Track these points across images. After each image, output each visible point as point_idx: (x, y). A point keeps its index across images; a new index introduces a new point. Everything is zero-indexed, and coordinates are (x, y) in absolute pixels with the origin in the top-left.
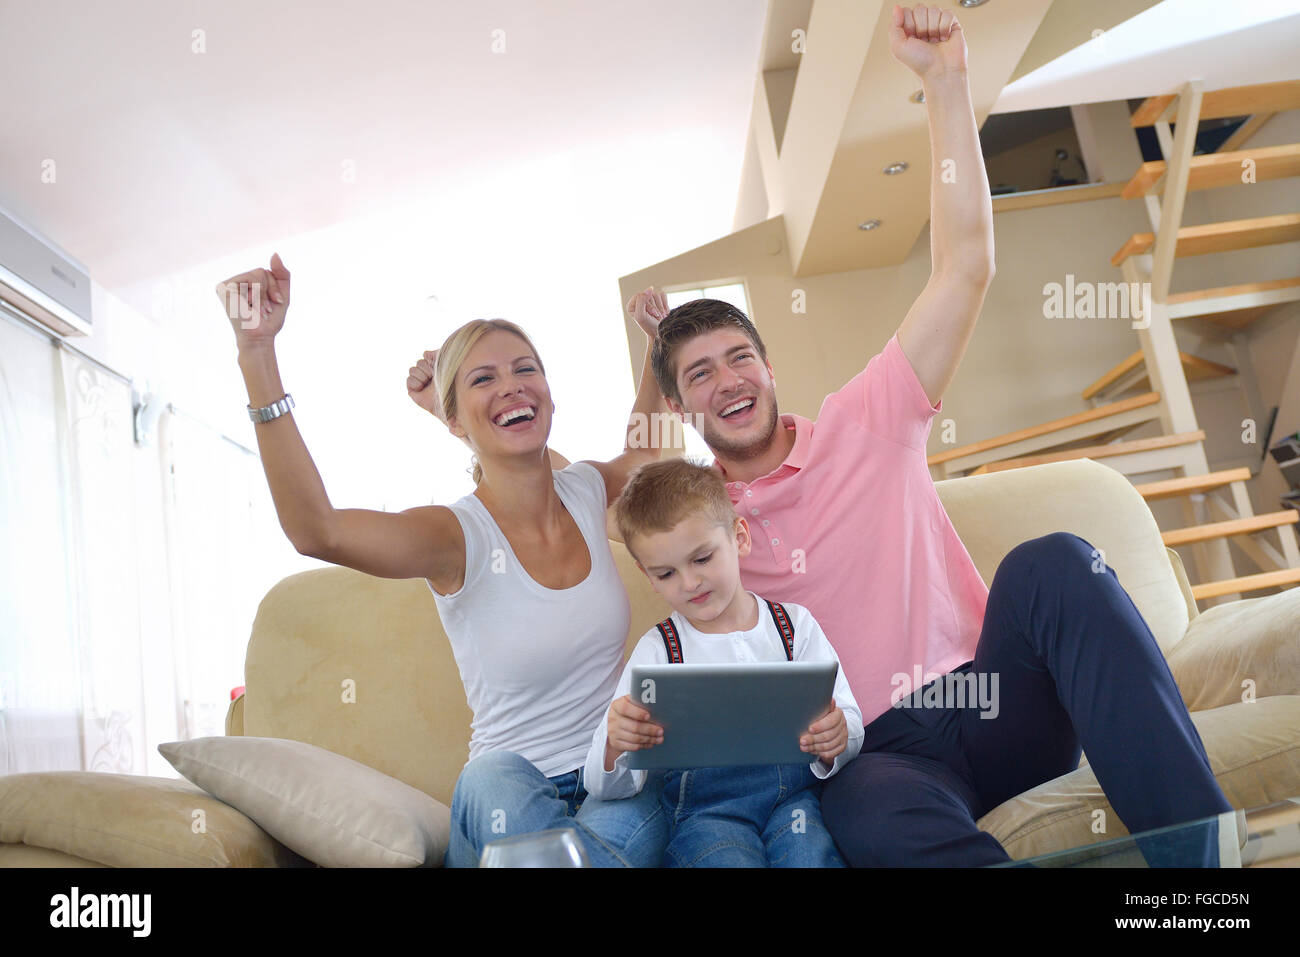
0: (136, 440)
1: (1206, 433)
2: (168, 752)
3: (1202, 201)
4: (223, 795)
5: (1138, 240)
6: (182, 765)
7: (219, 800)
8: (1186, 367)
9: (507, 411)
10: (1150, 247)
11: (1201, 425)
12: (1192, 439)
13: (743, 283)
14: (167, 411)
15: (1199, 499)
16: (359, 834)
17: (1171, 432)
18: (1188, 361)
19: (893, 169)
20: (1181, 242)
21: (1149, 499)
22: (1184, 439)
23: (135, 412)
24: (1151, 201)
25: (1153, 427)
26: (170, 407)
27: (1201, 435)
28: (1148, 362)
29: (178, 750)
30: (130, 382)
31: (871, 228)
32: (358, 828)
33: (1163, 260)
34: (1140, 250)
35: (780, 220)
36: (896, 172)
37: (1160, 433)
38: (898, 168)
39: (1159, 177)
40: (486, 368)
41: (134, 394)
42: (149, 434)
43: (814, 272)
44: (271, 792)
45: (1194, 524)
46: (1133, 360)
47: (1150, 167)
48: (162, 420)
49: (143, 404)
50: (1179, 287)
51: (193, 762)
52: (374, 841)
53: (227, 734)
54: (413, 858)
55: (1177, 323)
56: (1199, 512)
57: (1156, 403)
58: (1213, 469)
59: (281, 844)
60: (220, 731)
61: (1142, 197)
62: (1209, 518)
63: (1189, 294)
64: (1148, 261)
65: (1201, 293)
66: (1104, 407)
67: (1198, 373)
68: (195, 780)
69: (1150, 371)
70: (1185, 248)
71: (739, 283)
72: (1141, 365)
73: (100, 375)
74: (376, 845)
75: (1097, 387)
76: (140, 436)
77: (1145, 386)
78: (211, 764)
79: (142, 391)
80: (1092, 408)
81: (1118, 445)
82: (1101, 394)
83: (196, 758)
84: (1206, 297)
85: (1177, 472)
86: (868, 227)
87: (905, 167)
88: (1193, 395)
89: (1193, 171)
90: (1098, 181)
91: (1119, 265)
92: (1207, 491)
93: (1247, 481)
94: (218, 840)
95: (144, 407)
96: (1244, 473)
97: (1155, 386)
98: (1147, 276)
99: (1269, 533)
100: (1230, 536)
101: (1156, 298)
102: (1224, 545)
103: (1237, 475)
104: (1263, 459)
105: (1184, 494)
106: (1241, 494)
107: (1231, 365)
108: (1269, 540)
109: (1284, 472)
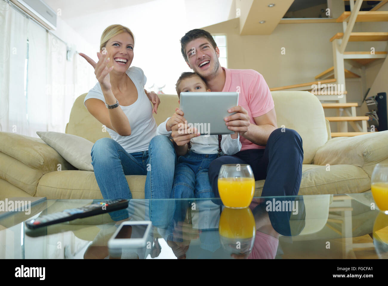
0: (67, 59)
1: (348, 92)
3: (360, 25)
5: (339, 34)
10: (342, 37)
11: (346, 90)
13: (226, 35)
14: (76, 53)
15: (342, 110)
18: (346, 71)
19: (271, 5)
20: (351, 37)
21: (324, 108)
23: (67, 52)
24: (345, 24)
27: (346, 92)
28: (335, 70)
30: (66, 44)
33: (345, 41)
34: (339, 38)
35: (238, 18)
36: (271, 7)
39: (348, 16)
41: (67, 47)
42: (70, 58)
43: (245, 34)
45: (339, 116)
46: (330, 69)
47: (346, 13)
48: (74, 55)
50: (348, 49)
55: (345, 60)
56: (341, 113)
57: (335, 82)
58: (348, 101)
61: (342, 22)
62: (344, 115)
63: (350, 52)
64: (340, 41)
65: (354, 52)
67: (349, 76)
69: (335, 73)
70: (352, 39)
72: (333, 71)
73: (58, 41)
75: (320, 76)
76: (68, 58)
77: (333, 77)
79: (70, 47)
80: (317, 81)
82: (320, 78)
85: (337, 102)
86: (262, 22)
87: (274, 5)
88: (346, 82)
89: (359, 15)
90: (331, 18)
91: (332, 41)
92: (345, 108)
93: (356, 107)
94: (42, 155)
95: (70, 51)
96: (356, 104)
97: (335, 77)
98: (339, 46)
99: (360, 122)
100: (348, 121)
101: (340, 51)
102: (346, 123)
103: (354, 105)
104: (363, 102)
105: (338, 108)
106: (354, 110)
107: (359, 75)
108: (359, 124)
109: (368, 106)
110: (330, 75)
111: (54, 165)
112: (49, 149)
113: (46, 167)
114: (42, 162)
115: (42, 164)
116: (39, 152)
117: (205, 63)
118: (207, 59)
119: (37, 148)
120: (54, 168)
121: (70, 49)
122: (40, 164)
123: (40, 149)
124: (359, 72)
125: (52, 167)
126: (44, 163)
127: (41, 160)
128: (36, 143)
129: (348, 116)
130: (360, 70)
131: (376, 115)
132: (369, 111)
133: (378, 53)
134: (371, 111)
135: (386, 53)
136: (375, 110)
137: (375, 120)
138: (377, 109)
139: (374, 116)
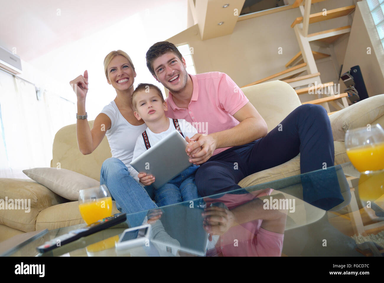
0: (38, 99)
1: (321, 73)
2: (25, 172)
4: (40, 182)
5: (298, 19)
6: (29, 175)
7: (39, 184)
8: (314, 55)
9: (120, 80)
10: (302, 21)
11: (319, 71)
12: (317, 75)
16: (73, 190)
17: (310, 74)
18: (315, 53)
19: (225, 6)
20: (311, 18)
22: (314, 75)
23: (37, 92)
26: (45, 90)
27: (319, 74)
28: (303, 55)
29: (28, 171)
30: (34, 85)
31: (222, 24)
32: (73, 188)
33: (306, 24)
34: (299, 22)
35: (197, 25)
37: (307, 74)
40: (114, 67)
41: (36, 88)
42: (41, 97)
43: (207, 38)
44: (51, 181)
46: (298, 55)
48: (44, 93)
50: (311, 32)
52: (77, 191)
55: (311, 43)
57: (306, 66)
58: (323, 82)
59: (56, 194)
61: (299, 7)
63: (314, 34)
64: (301, 25)
65: (318, 33)
66: (291, 68)
67: (317, 57)
68: (32, 178)
69: (304, 57)
70: (312, 21)
71: (187, 44)
72: (301, 56)
73: (26, 83)
75: (289, 63)
76: (39, 98)
77: (302, 62)
78: (37, 174)
79: (38, 87)
80: (288, 69)
81: (297, 78)
82: (291, 65)
83: (32, 173)
84: (319, 34)
86: (220, 24)
87: (228, 5)
88: (317, 64)
90: (287, 4)
91: (293, 27)
94: (34, 193)
95: (39, 91)
96: (332, 83)
97: (305, 61)
98: (301, 30)
99: (340, 100)
100: (328, 101)
101: (304, 36)
102: (327, 104)
104: (339, 79)
107: (329, 54)
108: (339, 102)
109: (345, 83)
110: (300, 60)
111: (47, 200)
112: (40, 186)
113: (40, 204)
114: (36, 199)
115: (36, 201)
116: (31, 191)
117: (175, 78)
118: (177, 74)
119: (28, 187)
120: (48, 204)
121: (39, 89)
122: (34, 202)
123: (31, 188)
124: (328, 51)
125: (46, 204)
126: (37, 200)
127: (35, 198)
128: (26, 183)
129: (326, 96)
130: (328, 49)
131: (355, 89)
132: (347, 88)
133: (342, 28)
134: (349, 87)
135: (350, 26)
136: (352, 86)
137: (355, 95)
138: (354, 84)
139: (353, 91)
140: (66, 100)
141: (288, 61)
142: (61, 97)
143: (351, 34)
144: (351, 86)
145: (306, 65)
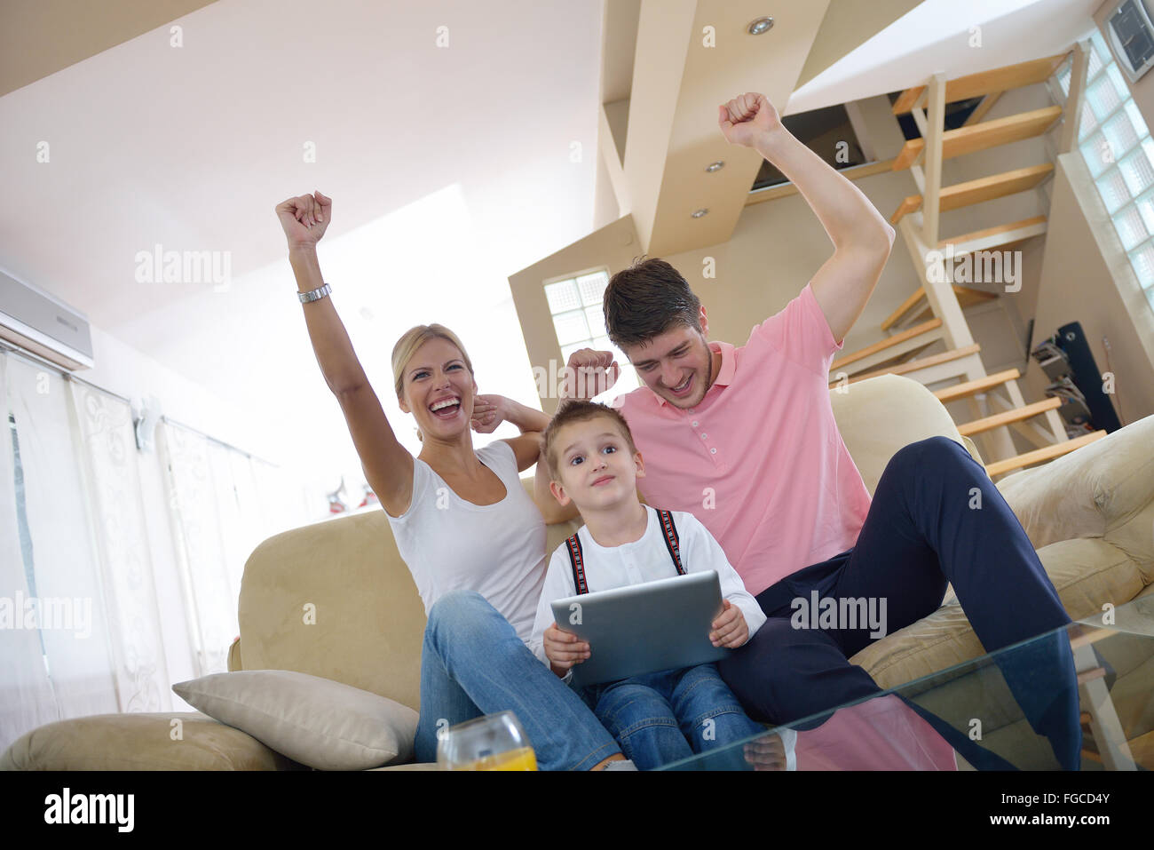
0: (138, 448)
1: (981, 345)
2: (181, 690)
3: (955, 166)
4: (229, 720)
5: (910, 201)
6: (193, 699)
7: (226, 724)
8: (959, 296)
10: (919, 206)
11: (976, 340)
12: (970, 351)
13: (606, 270)
14: (161, 421)
15: (982, 397)
16: (342, 738)
17: (954, 348)
18: (960, 291)
19: (713, 167)
20: (944, 200)
21: (944, 401)
22: (962, 353)
23: (135, 425)
24: (916, 171)
25: (939, 346)
26: (163, 418)
27: (977, 347)
28: (929, 296)
29: (189, 687)
30: (128, 402)
31: (702, 215)
32: (341, 733)
33: (930, 217)
34: (912, 210)
35: (629, 219)
36: (716, 170)
37: (945, 350)
38: (717, 166)
39: (920, 151)
40: (424, 367)
41: (133, 412)
42: (149, 443)
44: (268, 713)
45: (980, 418)
46: (917, 296)
47: (912, 144)
48: (158, 429)
49: (141, 418)
50: (946, 234)
51: (202, 695)
52: (356, 742)
53: (230, 671)
54: (388, 752)
56: (983, 407)
57: (939, 327)
58: (990, 369)
59: (279, 754)
60: (224, 669)
61: (908, 168)
62: (990, 413)
63: (954, 239)
64: (919, 217)
65: (962, 237)
66: (898, 335)
67: (968, 301)
68: (204, 710)
69: (931, 303)
70: (947, 205)
71: (601, 271)
72: (924, 298)
73: (103, 398)
74: (358, 746)
75: (892, 320)
76: (141, 444)
77: (929, 315)
78: (218, 696)
79: (139, 407)
80: (889, 336)
81: (914, 363)
82: (895, 325)
83: (204, 693)
84: (967, 240)
85: (962, 378)
86: (698, 215)
87: (721, 164)
88: (967, 318)
89: (945, 144)
90: (873, 160)
91: (897, 223)
92: (987, 390)
93: (1017, 379)
95: (142, 421)
96: (1014, 373)
97: (936, 313)
98: (919, 229)
99: (1040, 418)
100: (1008, 424)
101: (930, 247)
102: (1005, 430)
103: (1009, 376)
104: (1027, 360)
105: (969, 395)
106: (1013, 390)
107: (995, 293)
108: (1040, 424)
109: (1045, 369)
110: (921, 312)
112: (231, 734)
129: (1004, 410)
131: (1073, 386)
132: (1052, 382)
133: (1024, 223)
134: (1055, 380)
135: (1043, 218)
136: (1065, 376)
137: (1076, 401)
138: (1068, 370)
139: (1069, 390)
140: (226, 445)
141: (887, 314)
142: (209, 438)
143: (1049, 238)
144: (1061, 378)
145: (941, 325)
